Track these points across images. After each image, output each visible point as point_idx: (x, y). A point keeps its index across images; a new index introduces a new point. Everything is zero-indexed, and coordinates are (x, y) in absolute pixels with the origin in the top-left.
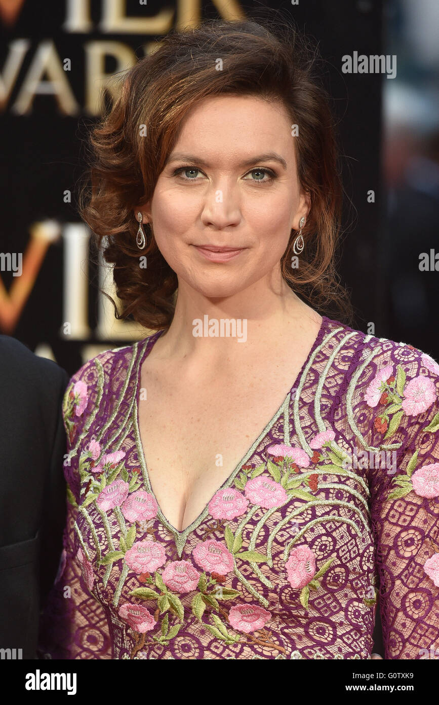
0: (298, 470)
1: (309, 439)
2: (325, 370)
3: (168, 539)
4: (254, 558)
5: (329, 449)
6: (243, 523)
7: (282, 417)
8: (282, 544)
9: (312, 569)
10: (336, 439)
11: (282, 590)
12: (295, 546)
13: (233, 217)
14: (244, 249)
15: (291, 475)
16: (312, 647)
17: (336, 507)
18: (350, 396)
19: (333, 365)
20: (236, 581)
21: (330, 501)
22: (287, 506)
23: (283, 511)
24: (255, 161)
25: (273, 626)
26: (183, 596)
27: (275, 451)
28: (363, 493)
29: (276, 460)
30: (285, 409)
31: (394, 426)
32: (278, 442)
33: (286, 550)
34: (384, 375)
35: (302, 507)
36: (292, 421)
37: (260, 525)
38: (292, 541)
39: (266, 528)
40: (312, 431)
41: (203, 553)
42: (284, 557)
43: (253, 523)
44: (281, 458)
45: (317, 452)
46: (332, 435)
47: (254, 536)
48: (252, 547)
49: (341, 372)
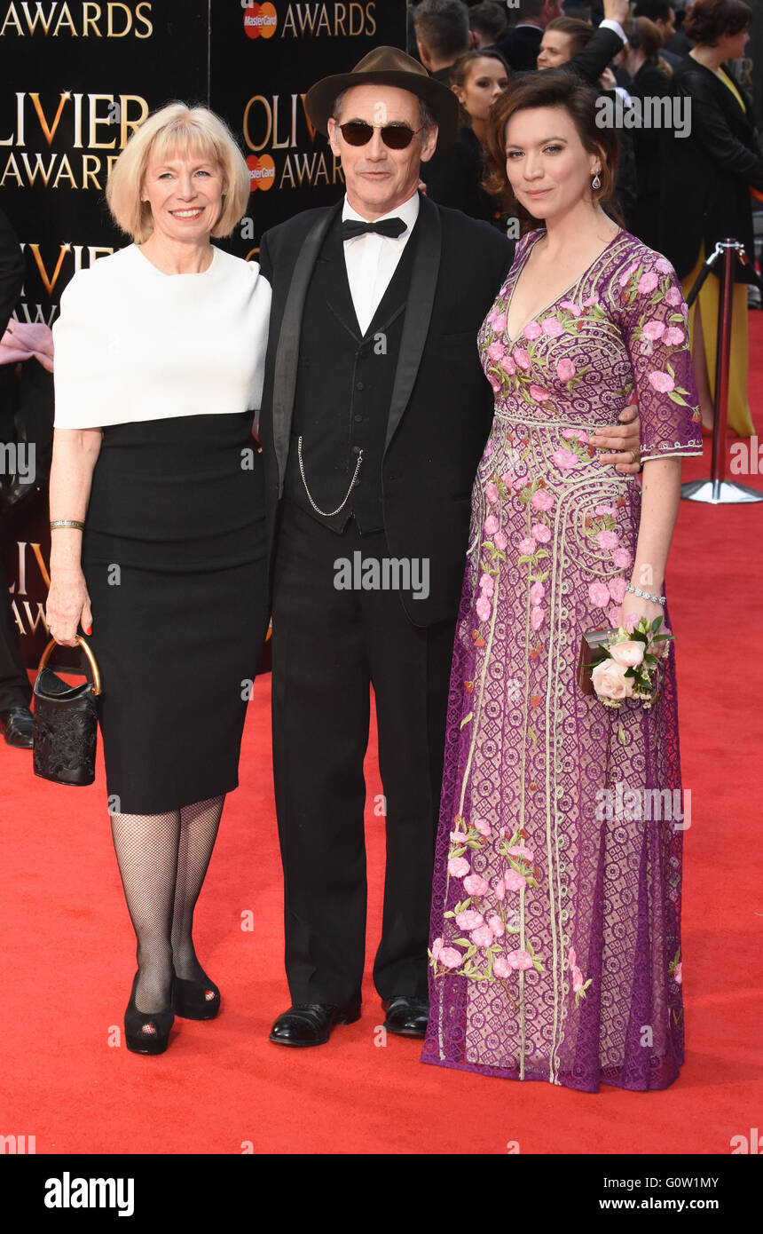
0: (573, 317)
1: (583, 301)
2: (607, 262)
3: (506, 344)
4: (541, 363)
5: (593, 307)
6: (537, 342)
7: (575, 287)
8: (554, 356)
9: (573, 371)
10: (599, 302)
11: (555, 381)
12: (562, 358)
13: (537, 173)
14: (550, 190)
15: (568, 320)
16: (575, 413)
17: (593, 340)
18: (613, 279)
19: (612, 261)
20: (531, 373)
21: (589, 336)
22: (561, 336)
23: (558, 339)
24: (545, 142)
25: (553, 400)
26: (510, 376)
27: (564, 305)
28: (615, 333)
29: (563, 310)
30: (578, 283)
31: (632, 299)
32: (568, 300)
33: (557, 359)
34: (632, 269)
35: (569, 338)
36: (579, 290)
37: (544, 345)
38: (560, 355)
39: (547, 346)
40: (586, 296)
41: (518, 354)
42: (555, 363)
43: (542, 343)
44: (566, 309)
45: (587, 308)
46: (598, 299)
47: (540, 350)
48: (539, 356)
49: (614, 264)
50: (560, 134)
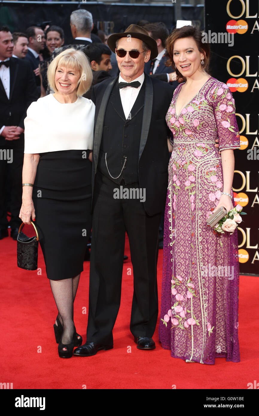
0: (197, 105)
1: (200, 100)
2: (207, 87)
3: (176, 117)
4: (188, 121)
5: (203, 101)
8: (192, 119)
9: (199, 123)
10: (205, 100)
11: (193, 127)
12: (194, 119)
13: (184, 60)
15: (195, 106)
16: (200, 138)
18: (209, 92)
20: (185, 125)
21: (203, 111)
22: (194, 112)
24: (187, 49)
25: (193, 134)
26: (178, 128)
28: (211, 109)
30: (198, 94)
31: (216, 98)
32: (195, 100)
33: (193, 119)
34: (215, 88)
35: (196, 112)
36: (198, 96)
37: (188, 115)
40: (201, 98)
41: (180, 120)
42: (193, 121)
44: (194, 103)
45: (201, 102)
47: (187, 117)
48: (187, 119)
49: (209, 87)
50: (191, 47)
